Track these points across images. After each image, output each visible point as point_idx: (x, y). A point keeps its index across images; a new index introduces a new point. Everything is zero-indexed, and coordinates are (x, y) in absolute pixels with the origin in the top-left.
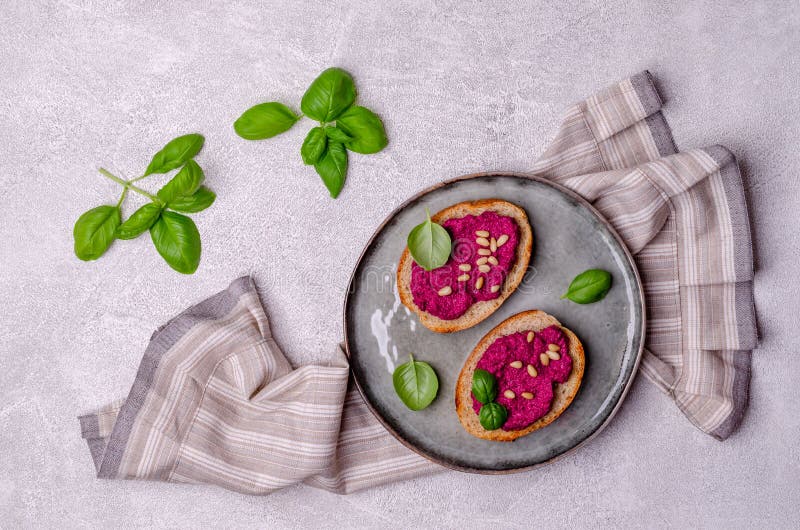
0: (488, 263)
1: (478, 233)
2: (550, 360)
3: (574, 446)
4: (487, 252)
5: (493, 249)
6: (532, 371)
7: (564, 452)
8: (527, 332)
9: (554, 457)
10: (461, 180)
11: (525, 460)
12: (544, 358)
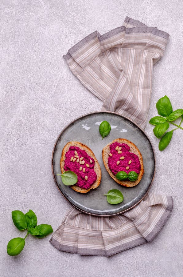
0: (82, 160)
1: (71, 160)
2: (121, 150)
3: (153, 151)
4: (78, 159)
5: (78, 157)
6: (122, 158)
7: (154, 156)
8: (109, 155)
9: (154, 159)
10: (53, 159)
11: (152, 169)
12: (120, 152)
